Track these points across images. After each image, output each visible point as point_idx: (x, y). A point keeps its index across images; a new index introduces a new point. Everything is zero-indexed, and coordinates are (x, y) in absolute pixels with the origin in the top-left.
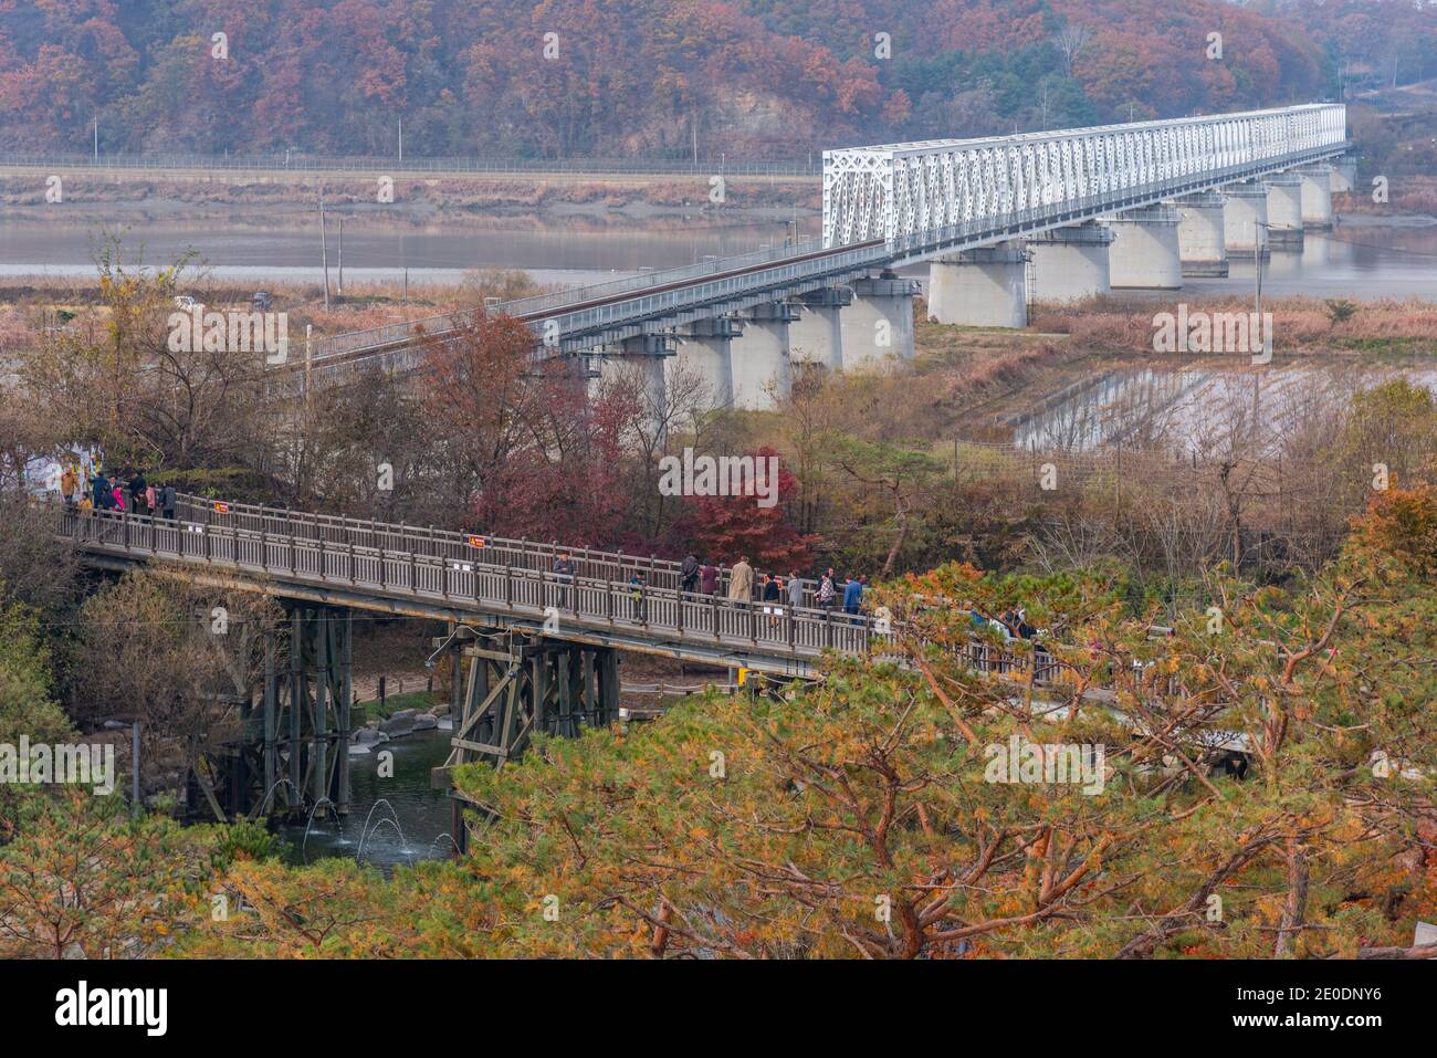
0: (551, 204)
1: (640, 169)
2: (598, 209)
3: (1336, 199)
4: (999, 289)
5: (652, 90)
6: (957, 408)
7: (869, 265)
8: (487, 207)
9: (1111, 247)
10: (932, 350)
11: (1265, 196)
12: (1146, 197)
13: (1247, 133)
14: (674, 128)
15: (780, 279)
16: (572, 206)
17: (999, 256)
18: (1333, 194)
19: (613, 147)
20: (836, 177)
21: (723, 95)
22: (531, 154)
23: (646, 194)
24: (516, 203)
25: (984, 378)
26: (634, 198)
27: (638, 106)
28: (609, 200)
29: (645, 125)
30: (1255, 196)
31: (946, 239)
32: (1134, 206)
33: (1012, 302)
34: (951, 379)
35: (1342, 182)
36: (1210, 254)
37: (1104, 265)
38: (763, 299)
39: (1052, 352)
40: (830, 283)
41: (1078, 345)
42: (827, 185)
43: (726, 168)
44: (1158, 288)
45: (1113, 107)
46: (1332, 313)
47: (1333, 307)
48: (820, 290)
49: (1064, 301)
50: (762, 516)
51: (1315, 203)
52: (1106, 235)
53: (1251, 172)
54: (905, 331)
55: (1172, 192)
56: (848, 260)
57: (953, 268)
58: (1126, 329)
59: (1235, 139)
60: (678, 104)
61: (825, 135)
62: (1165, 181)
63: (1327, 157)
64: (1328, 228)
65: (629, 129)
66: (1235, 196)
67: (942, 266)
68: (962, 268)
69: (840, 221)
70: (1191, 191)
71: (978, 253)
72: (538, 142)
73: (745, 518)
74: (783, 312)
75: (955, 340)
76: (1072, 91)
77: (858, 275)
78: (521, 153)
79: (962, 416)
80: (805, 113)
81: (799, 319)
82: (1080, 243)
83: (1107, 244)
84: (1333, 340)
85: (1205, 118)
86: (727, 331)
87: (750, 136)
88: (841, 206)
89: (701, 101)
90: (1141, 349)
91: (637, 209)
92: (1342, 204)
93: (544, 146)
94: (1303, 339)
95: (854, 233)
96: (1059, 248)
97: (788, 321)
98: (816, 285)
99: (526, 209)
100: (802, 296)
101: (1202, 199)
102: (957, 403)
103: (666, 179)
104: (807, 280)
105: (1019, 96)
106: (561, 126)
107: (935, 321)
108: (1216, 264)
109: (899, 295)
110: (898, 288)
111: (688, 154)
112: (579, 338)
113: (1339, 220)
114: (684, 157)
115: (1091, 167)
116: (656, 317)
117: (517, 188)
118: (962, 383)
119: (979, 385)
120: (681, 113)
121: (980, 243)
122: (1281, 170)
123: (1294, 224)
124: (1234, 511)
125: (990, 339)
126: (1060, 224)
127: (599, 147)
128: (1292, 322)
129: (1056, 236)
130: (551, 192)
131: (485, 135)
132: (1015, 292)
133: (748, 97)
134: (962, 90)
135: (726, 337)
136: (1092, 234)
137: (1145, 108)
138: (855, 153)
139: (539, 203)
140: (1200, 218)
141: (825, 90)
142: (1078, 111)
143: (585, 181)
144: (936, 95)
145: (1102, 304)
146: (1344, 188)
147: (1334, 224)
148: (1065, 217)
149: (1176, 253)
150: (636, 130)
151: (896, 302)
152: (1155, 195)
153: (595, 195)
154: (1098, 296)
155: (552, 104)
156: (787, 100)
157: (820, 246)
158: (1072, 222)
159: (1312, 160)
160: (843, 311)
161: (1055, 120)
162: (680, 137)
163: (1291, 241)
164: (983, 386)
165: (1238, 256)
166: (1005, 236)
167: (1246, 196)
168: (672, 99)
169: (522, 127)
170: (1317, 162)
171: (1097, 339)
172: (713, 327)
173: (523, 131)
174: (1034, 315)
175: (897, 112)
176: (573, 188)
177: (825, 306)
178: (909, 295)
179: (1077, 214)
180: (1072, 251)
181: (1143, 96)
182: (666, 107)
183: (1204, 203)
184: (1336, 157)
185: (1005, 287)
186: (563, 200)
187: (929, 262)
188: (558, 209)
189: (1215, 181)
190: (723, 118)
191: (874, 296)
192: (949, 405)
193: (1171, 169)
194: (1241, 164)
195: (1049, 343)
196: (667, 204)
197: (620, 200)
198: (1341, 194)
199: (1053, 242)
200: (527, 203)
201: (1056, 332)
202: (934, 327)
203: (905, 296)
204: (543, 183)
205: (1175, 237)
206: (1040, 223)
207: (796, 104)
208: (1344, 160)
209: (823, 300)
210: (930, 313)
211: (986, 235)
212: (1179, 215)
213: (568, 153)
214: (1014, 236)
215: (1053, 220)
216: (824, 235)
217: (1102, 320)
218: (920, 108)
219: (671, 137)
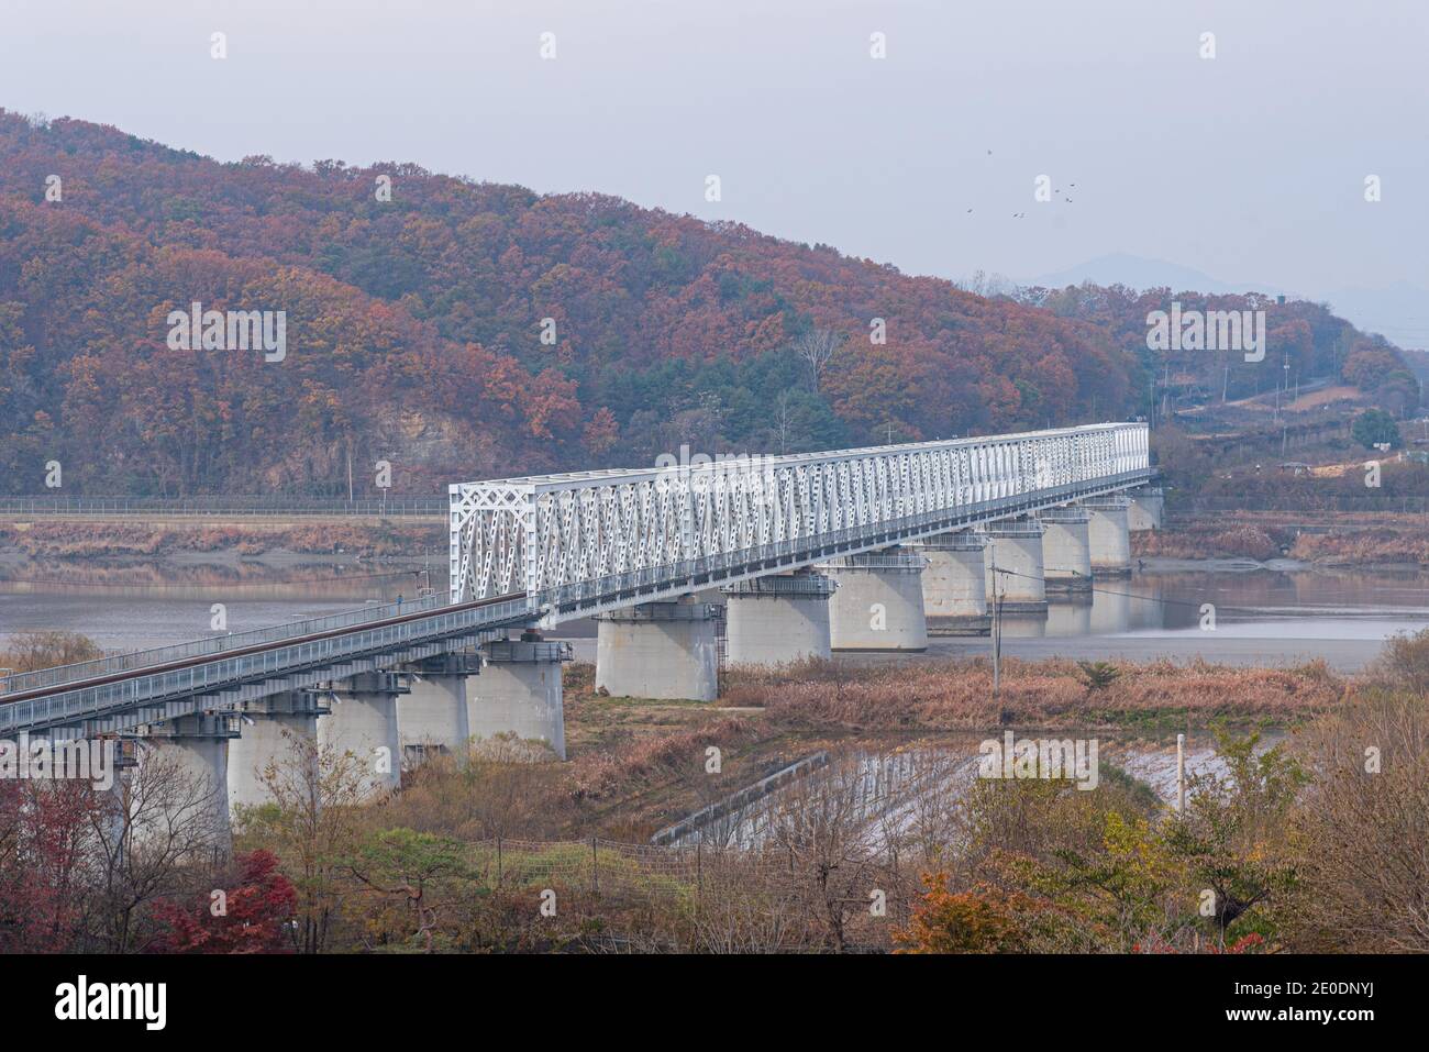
0: (171, 553)
1: (283, 509)
2: (228, 558)
3: (1136, 539)
4: (683, 653)
5: (297, 410)
6: (605, 800)
7: (504, 624)
8: (91, 557)
9: (832, 601)
10: (593, 729)
11: (1039, 536)
12: (881, 539)
13: (1016, 459)
14: (324, 456)
15: (382, 642)
16: (197, 555)
17: (682, 612)
18: (1132, 534)
19: (249, 482)
20: (466, 517)
21: (385, 415)
22: (145, 491)
23: (289, 539)
24: (128, 550)
25: (646, 763)
26: (274, 544)
27: (280, 431)
28: (243, 547)
29: (290, 455)
30: (1028, 536)
31: (611, 591)
32: (864, 549)
33: (699, 668)
34: (602, 765)
35: (1144, 518)
36: (968, 607)
37: (823, 623)
38: (361, 667)
39: (738, 729)
40: (455, 646)
41: (773, 721)
42: (455, 526)
43: (388, 506)
44: (898, 650)
45: (869, 429)
46: (1089, 679)
47: (1089, 672)
48: (441, 655)
49: (771, 666)
50: (247, 935)
51: (1108, 543)
52: (825, 585)
53: (1022, 507)
54: (553, 706)
55: (915, 531)
56: (476, 618)
57: (626, 628)
58: (833, 701)
59: (1000, 465)
60: (329, 428)
61: (511, 465)
62: (905, 518)
63: (1125, 487)
64: (1125, 575)
65: (269, 459)
66: (1004, 536)
67: (612, 625)
68: (637, 627)
69: (473, 570)
70: (941, 530)
71: (657, 608)
72: (155, 475)
73: (226, 938)
74: (389, 683)
75: (625, 717)
76: (818, 409)
77: (492, 637)
78: (134, 489)
79: (613, 810)
80: (487, 438)
81: (408, 692)
82: (792, 596)
83: (826, 596)
84: (1087, 711)
85: (962, 441)
86: (311, 707)
87: (418, 467)
88: (474, 553)
89: (358, 423)
90: (850, 725)
91: (278, 558)
92: (1146, 545)
93: (163, 481)
94: (1051, 711)
95: (492, 584)
96: (767, 602)
97: (395, 694)
98: (434, 650)
99: (139, 558)
100: (417, 663)
101: (957, 540)
102: (606, 794)
103: (315, 520)
104: (419, 644)
105: (752, 416)
106: (184, 456)
107: (604, 693)
108: (976, 619)
109: (544, 660)
110: (543, 651)
111: (342, 489)
112: (107, 717)
113: (1142, 565)
114: (337, 493)
115: (805, 501)
116: (213, 691)
117: (129, 532)
118: (616, 770)
119: (637, 770)
120: (333, 438)
121: (656, 596)
122: (1064, 504)
123: (1080, 569)
124: (837, 924)
125: (666, 714)
126: (764, 572)
127: (231, 481)
128: (1039, 691)
129: (763, 586)
130: (171, 537)
131: (90, 468)
132: (702, 655)
133: (416, 419)
134: (683, 408)
135: (311, 715)
136: (808, 583)
137: (909, 429)
138: (491, 486)
139: (156, 551)
140: (954, 562)
141: (511, 410)
142: (825, 433)
143: (214, 523)
144: (650, 415)
145: (818, 670)
146: (1148, 526)
147: (1135, 569)
148: (771, 563)
149: (920, 607)
150: (276, 461)
151: (541, 669)
152: (893, 536)
153: (226, 541)
154: (812, 660)
155: (173, 428)
156: (464, 423)
157: (447, 600)
158: (780, 569)
159: (1105, 492)
160: (470, 681)
161: (795, 445)
162: (331, 468)
163: (1077, 591)
164: (643, 773)
165: (1005, 610)
166: (689, 588)
167: (1016, 536)
168: (321, 422)
169: (136, 457)
170: (1111, 494)
171: (798, 713)
172: (295, 703)
173: (136, 462)
174: (727, 684)
175: (600, 436)
176: (197, 532)
177: (447, 676)
178: (557, 661)
179: (786, 560)
180: (782, 603)
181: (906, 415)
182: (314, 431)
183: (961, 546)
184: (1138, 488)
185: (689, 649)
186: (185, 547)
187: (596, 619)
188: (182, 558)
189: (974, 518)
190: (385, 445)
191: (514, 662)
192: (596, 797)
193: (911, 504)
194: (1007, 497)
195: (734, 719)
196: (315, 551)
197: (257, 547)
198: (1144, 533)
199: (760, 594)
200: (141, 552)
201: (752, 704)
202: (603, 700)
203: (552, 661)
204: (162, 526)
205: (918, 587)
206: (737, 571)
207: (475, 427)
208: (1147, 491)
209: (444, 668)
210: (598, 684)
211: (663, 586)
212: (923, 561)
213: (192, 489)
214: (702, 587)
215: (754, 567)
216: (452, 587)
217: (806, 689)
218: (631, 430)
219: (321, 469)
